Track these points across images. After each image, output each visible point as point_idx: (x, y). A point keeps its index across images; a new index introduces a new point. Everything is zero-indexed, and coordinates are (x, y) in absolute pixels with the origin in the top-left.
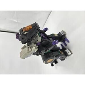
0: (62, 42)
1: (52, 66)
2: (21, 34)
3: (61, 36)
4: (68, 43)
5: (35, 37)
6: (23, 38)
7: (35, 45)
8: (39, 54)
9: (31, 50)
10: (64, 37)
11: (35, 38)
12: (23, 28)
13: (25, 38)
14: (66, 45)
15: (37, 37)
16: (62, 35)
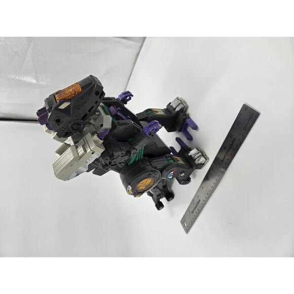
0: (180, 131)
1: (158, 209)
2: (50, 108)
3: (174, 113)
4: (195, 131)
5: (94, 116)
6: (58, 121)
7: (96, 137)
8: (110, 163)
9: (85, 151)
10: (181, 114)
11: (95, 120)
12: (57, 93)
13: (65, 119)
14: (190, 138)
15: (98, 115)
16: (178, 109)
